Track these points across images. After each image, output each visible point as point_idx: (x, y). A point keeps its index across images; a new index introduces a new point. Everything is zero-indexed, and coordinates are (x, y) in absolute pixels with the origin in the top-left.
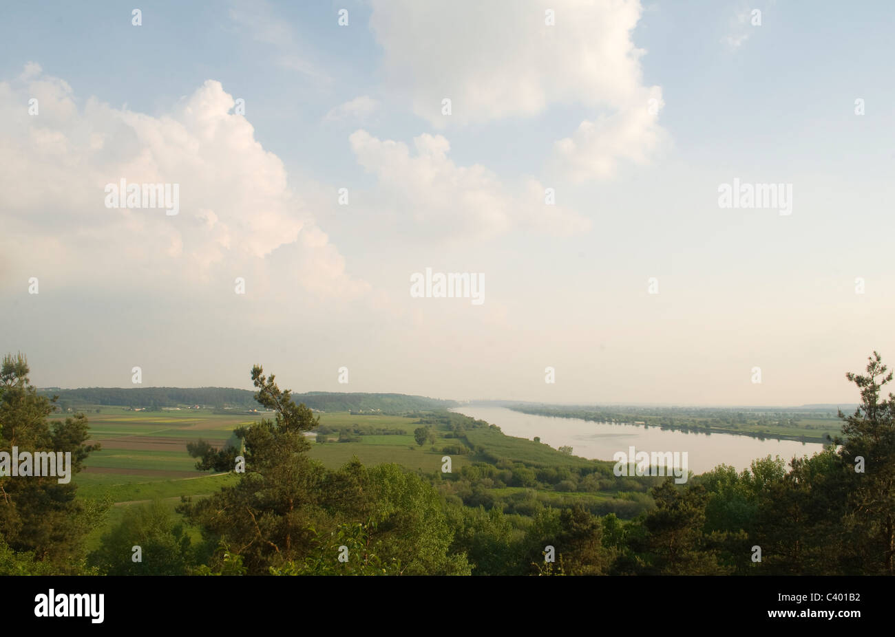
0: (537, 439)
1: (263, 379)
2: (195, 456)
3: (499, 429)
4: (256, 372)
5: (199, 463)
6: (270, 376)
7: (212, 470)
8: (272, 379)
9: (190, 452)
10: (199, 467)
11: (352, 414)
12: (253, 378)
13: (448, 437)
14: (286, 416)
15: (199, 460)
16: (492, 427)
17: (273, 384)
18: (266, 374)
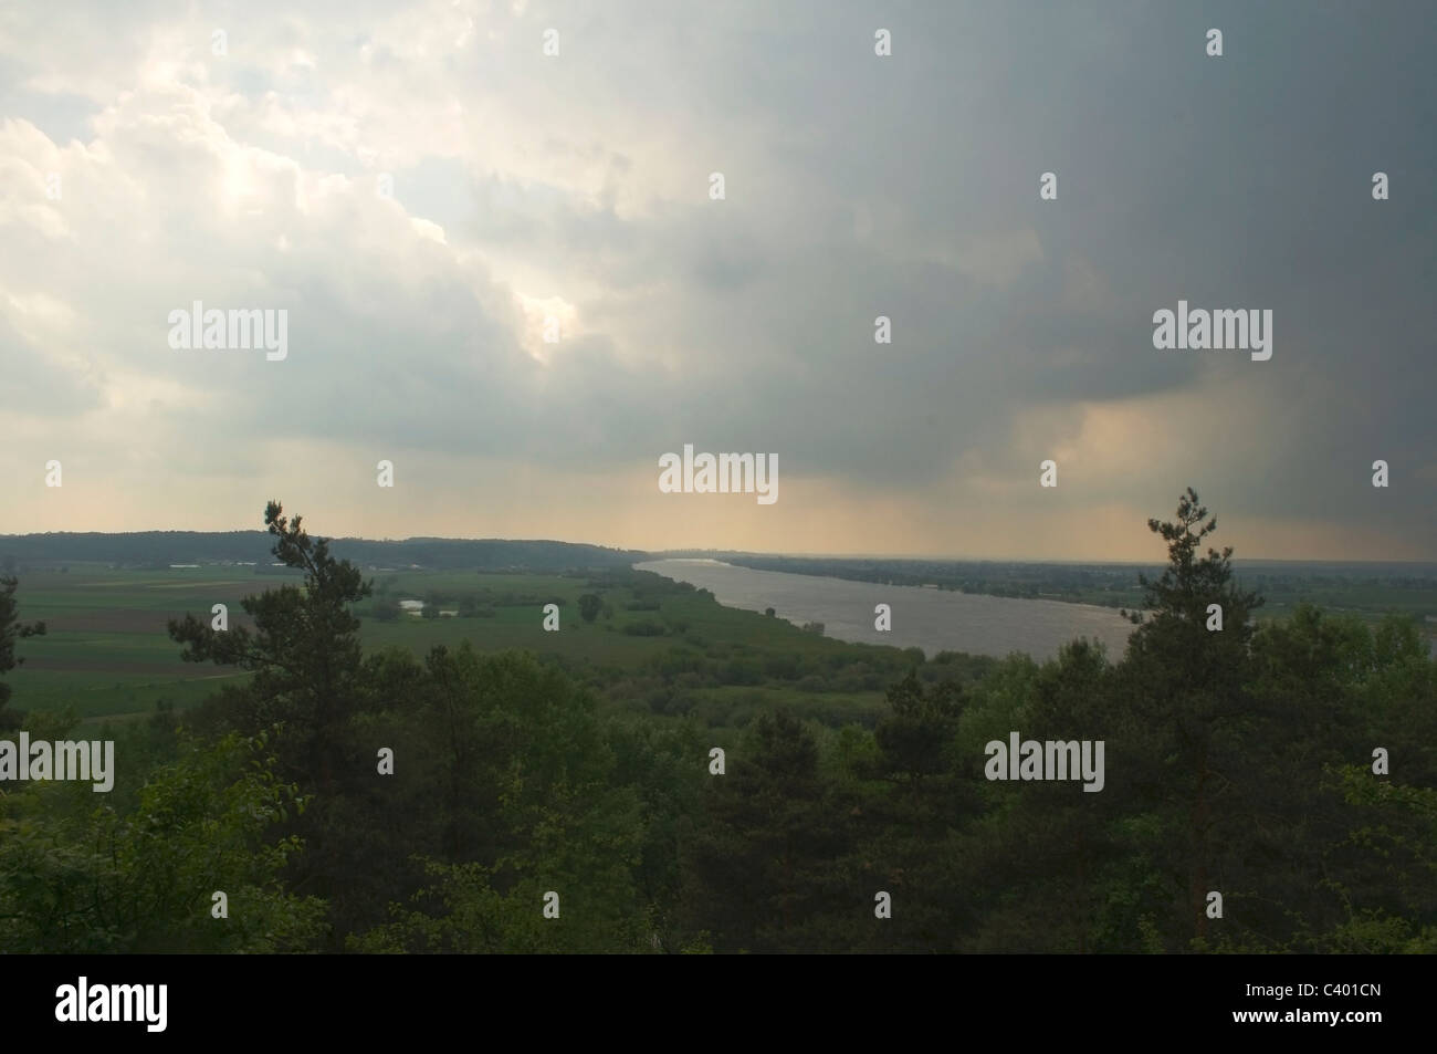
0: (771, 612)
1: (283, 522)
2: (180, 640)
3: (712, 596)
4: (273, 512)
5: (186, 652)
6: (294, 517)
7: (210, 662)
8: (296, 522)
9: (173, 634)
10: (186, 656)
11: (481, 572)
12: (268, 522)
13: (634, 608)
14: (322, 580)
15: (187, 645)
16: (703, 591)
17: (299, 530)
18: (287, 515)
